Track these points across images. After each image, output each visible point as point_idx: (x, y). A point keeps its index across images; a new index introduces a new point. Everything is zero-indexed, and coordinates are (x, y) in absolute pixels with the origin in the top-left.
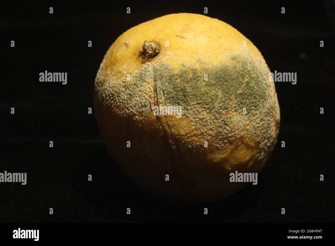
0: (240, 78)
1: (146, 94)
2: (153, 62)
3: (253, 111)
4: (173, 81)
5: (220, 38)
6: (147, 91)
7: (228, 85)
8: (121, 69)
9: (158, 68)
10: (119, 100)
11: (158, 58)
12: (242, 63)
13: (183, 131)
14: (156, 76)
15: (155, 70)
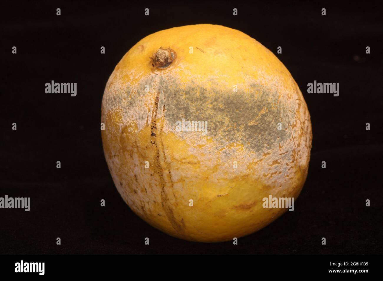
0: (256, 109)
1: (146, 105)
2: (162, 72)
3: (265, 149)
4: (177, 97)
5: (245, 60)
6: (147, 102)
7: (239, 114)
8: (129, 73)
9: (165, 79)
10: (119, 106)
11: (168, 69)
12: (262, 93)
13: (178, 155)
14: (161, 87)
15: (162, 82)
